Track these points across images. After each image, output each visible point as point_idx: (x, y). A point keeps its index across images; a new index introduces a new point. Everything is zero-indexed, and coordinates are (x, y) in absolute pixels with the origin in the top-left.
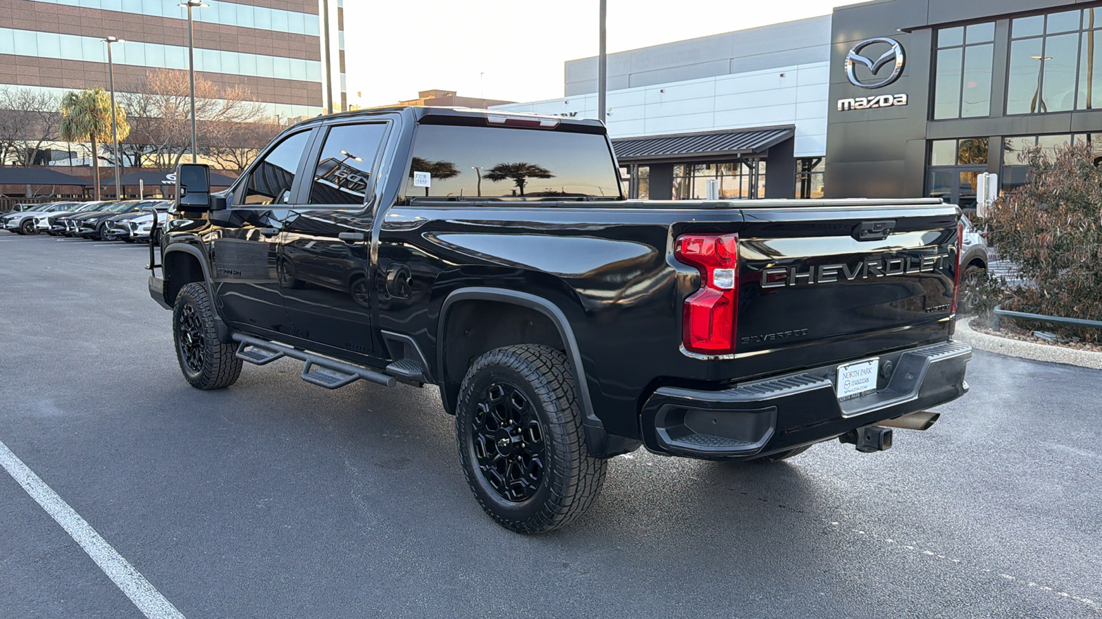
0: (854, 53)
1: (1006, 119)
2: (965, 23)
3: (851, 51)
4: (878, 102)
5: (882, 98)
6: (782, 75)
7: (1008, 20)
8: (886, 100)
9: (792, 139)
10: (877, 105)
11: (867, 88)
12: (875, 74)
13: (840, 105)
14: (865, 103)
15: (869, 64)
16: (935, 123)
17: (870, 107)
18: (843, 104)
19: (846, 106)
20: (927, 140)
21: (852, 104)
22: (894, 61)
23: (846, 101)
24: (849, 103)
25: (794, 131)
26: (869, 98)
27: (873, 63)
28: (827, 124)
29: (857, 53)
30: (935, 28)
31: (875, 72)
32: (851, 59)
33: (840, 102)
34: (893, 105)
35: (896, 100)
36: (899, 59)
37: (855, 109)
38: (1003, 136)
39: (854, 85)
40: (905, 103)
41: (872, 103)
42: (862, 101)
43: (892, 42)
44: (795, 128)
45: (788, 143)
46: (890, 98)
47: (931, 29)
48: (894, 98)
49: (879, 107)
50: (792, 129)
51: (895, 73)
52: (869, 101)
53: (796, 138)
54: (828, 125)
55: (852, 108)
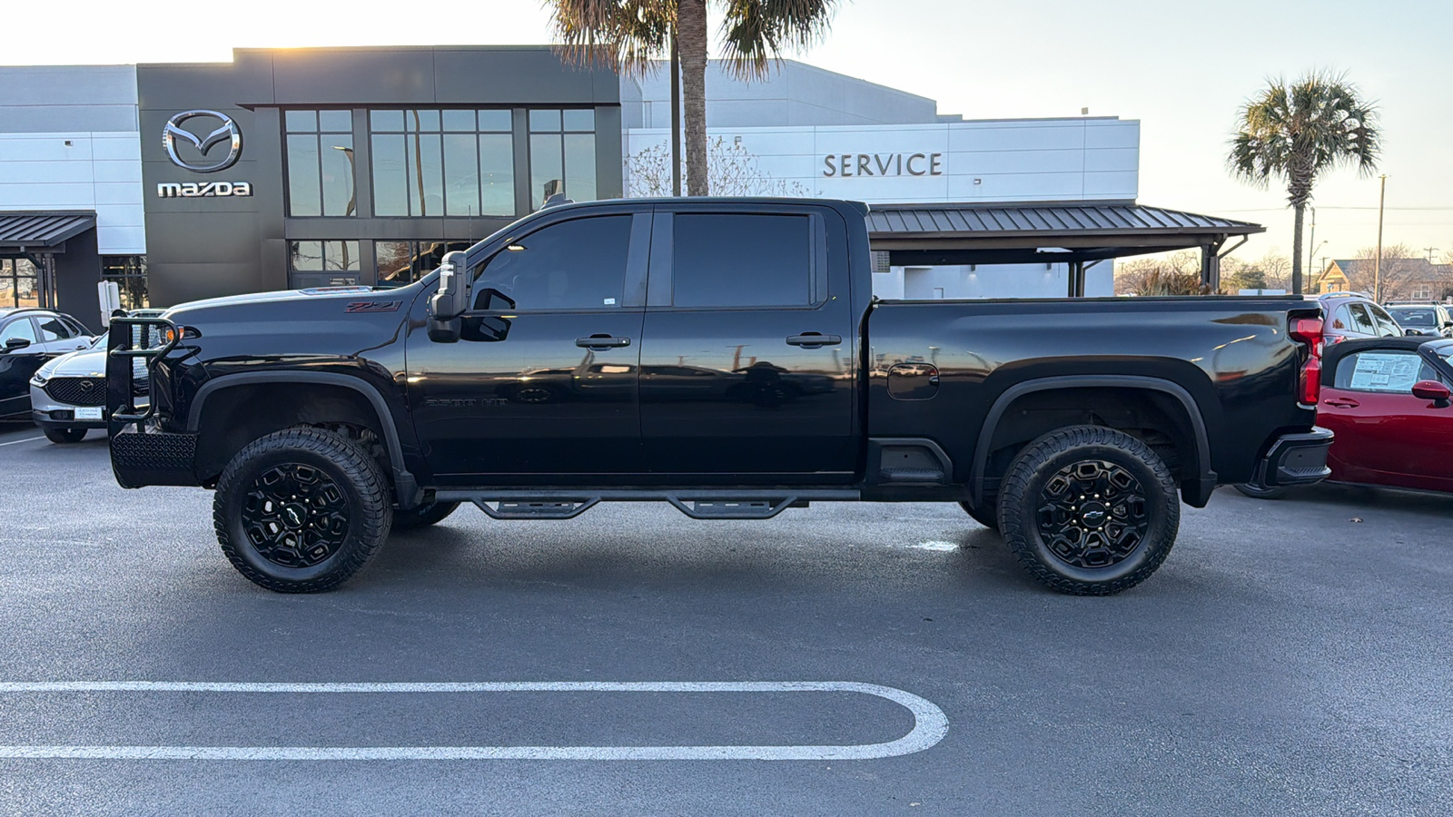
0: (174, 125)
1: (374, 220)
2: (318, 107)
3: (169, 122)
4: (213, 189)
5: (218, 185)
6: (68, 143)
7: (365, 110)
8: (223, 189)
9: (94, 229)
10: (212, 194)
11: (194, 171)
12: (205, 154)
13: (161, 192)
14: (195, 189)
15: (197, 141)
16: (292, 220)
17: (203, 195)
18: (165, 189)
19: (170, 192)
20: (286, 240)
21: (178, 190)
22: (229, 140)
23: (169, 187)
24: (174, 189)
25: (95, 219)
26: (201, 184)
27: (201, 142)
28: (144, 213)
29: (178, 126)
30: (283, 108)
31: (205, 152)
32: (171, 133)
33: (160, 187)
34: (232, 194)
35: (236, 189)
36: (236, 139)
37: (182, 196)
38: (374, 240)
39: (177, 165)
40: (248, 194)
41: (204, 191)
42: (192, 187)
43: (225, 118)
44: (96, 215)
45: (89, 236)
46: (229, 186)
47: (278, 109)
48: (234, 187)
49: (215, 196)
50: (91, 216)
51: (231, 156)
52: (200, 189)
53: (98, 229)
54: (145, 215)
55: (178, 195)
